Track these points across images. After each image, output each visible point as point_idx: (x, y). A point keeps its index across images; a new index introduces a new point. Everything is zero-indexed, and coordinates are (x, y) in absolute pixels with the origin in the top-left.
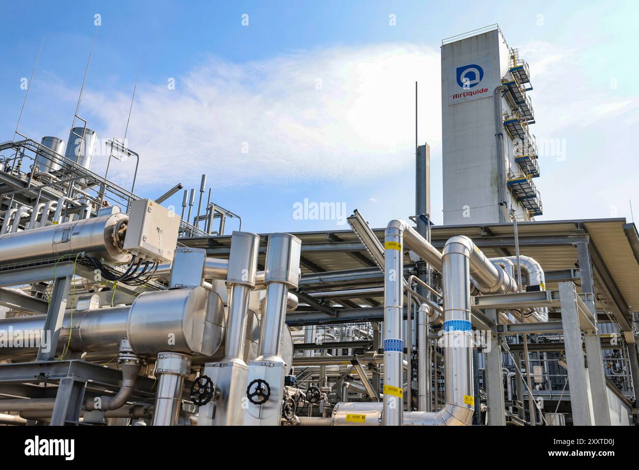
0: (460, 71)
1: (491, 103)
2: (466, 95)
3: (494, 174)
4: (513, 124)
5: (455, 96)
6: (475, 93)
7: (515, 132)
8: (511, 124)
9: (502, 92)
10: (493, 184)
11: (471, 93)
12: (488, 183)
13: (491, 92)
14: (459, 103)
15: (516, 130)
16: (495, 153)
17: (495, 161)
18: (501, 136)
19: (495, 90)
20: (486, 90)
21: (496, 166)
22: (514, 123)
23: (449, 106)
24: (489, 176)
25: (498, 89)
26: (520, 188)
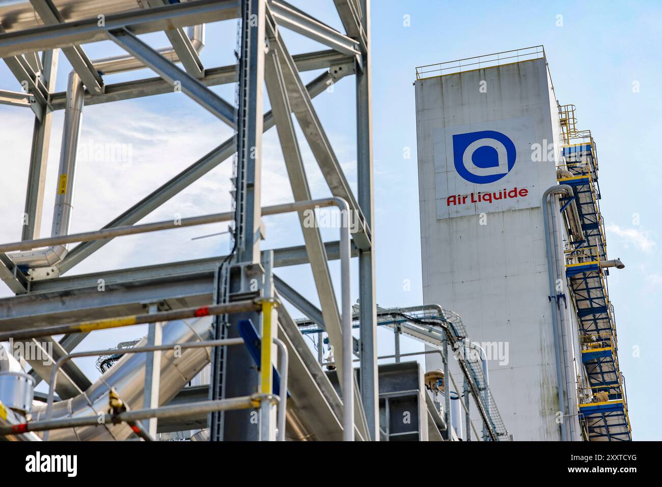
0: (461, 142)
1: (536, 222)
2: (476, 198)
3: (548, 388)
4: (584, 274)
5: (452, 200)
6: (498, 196)
7: (585, 294)
8: (580, 275)
9: (560, 200)
10: (548, 412)
11: (490, 195)
12: (536, 409)
13: (535, 198)
14: (461, 217)
15: (588, 290)
16: (548, 338)
17: (550, 358)
18: (561, 300)
19: (546, 195)
20: (524, 192)
21: (552, 370)
22: (588, 273)
23: (438, 220)
24: (536, 393)
25: (551, 192)
26: (602, 423)
